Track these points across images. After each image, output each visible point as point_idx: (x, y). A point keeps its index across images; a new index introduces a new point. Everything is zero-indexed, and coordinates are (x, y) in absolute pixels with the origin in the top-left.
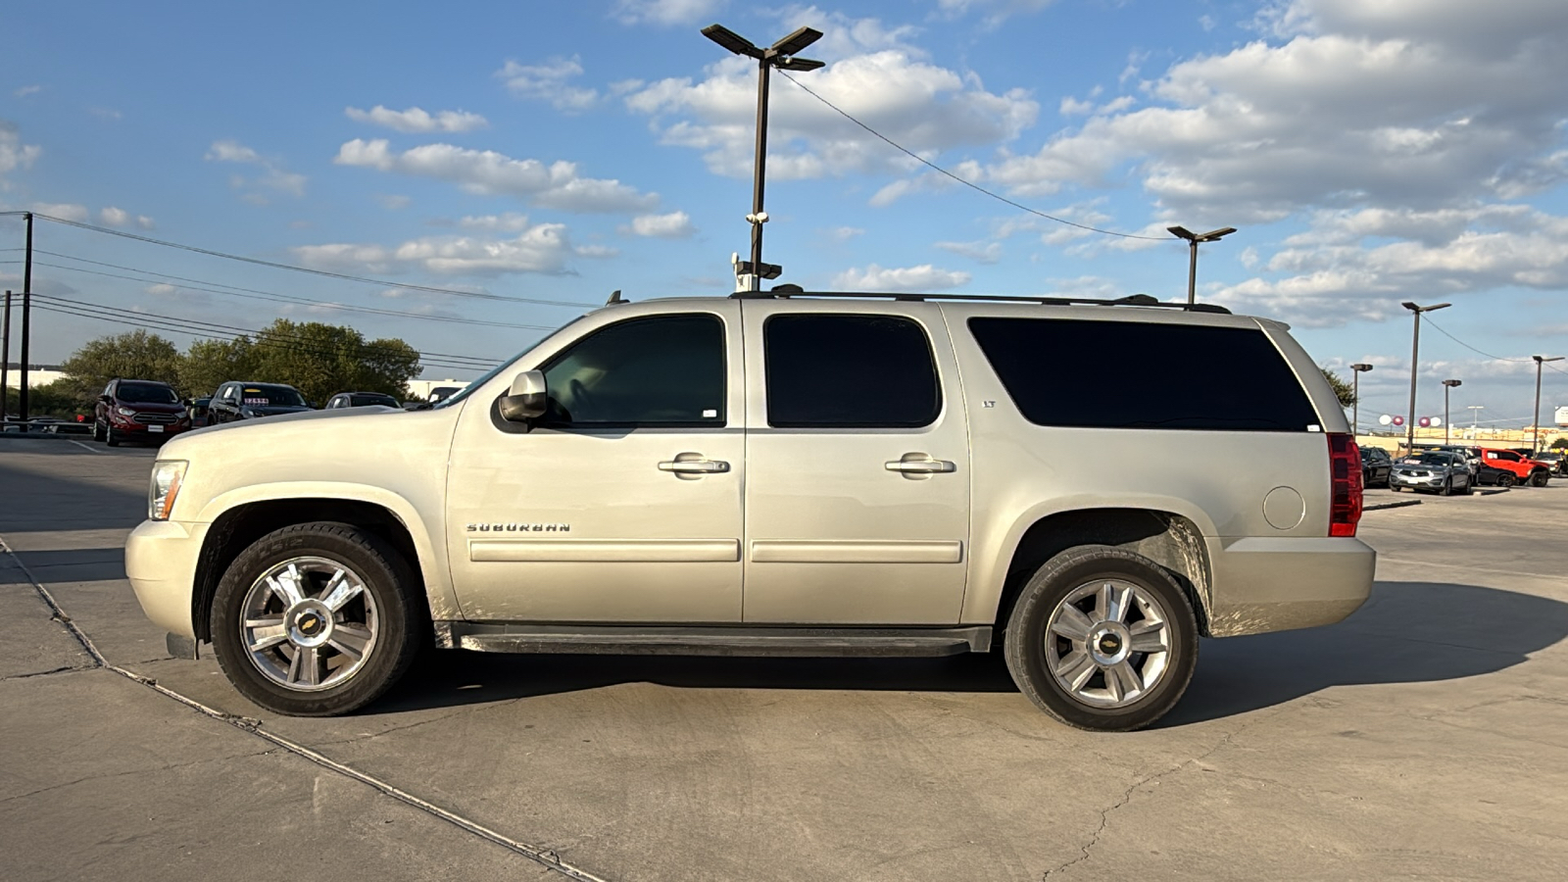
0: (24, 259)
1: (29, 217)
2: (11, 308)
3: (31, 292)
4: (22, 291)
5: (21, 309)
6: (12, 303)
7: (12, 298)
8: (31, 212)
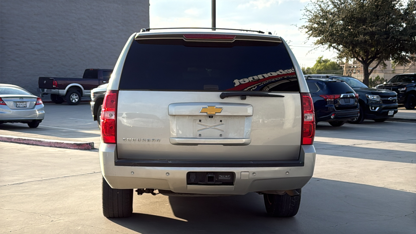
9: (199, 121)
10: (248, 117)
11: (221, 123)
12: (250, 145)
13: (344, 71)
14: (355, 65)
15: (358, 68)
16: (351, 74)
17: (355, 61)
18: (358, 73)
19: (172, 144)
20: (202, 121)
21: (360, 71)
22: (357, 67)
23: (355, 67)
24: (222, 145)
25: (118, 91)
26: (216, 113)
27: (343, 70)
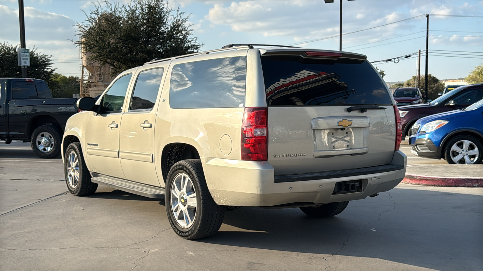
0: (426, 35)
1: (428, 16)
2: (421, 57)
3: (429, 49)
4: (425, 49)
5: (425, 57)
6: (421, 55)
7: (421, 52)
8: (428, 14)
9: (332, 134)
10: (365, 128)
11: (347, 135)
12: (368, 153)
13: (81, 86)
14: (91, 80)
15: (94, 83)
16: (87, 88)
17: (90, 76)
18: (95, 88)
19: (315, 157)
20: (334, 134)
21: (96, 86)
22: (92, 82)
23: (91, 82)
24: (350, 155)
25: (267, 107)
26: (349, 125)
27: (80, 84)
